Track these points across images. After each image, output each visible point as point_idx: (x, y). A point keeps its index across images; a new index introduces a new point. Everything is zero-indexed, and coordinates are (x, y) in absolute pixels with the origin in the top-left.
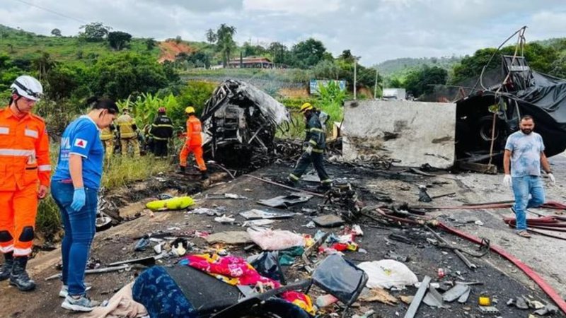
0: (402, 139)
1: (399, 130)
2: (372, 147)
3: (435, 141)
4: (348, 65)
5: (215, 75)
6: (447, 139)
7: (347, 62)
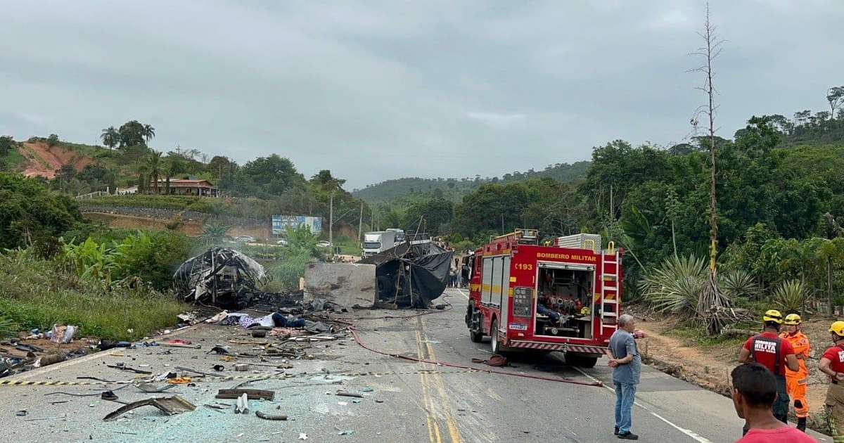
0: (342, 289)
1: (341, 283)
2: (323, 295)
3: (363, 290)
4: (325, 194)
5: (126, 204)
6: (370, 288)
7: (325, 189)
